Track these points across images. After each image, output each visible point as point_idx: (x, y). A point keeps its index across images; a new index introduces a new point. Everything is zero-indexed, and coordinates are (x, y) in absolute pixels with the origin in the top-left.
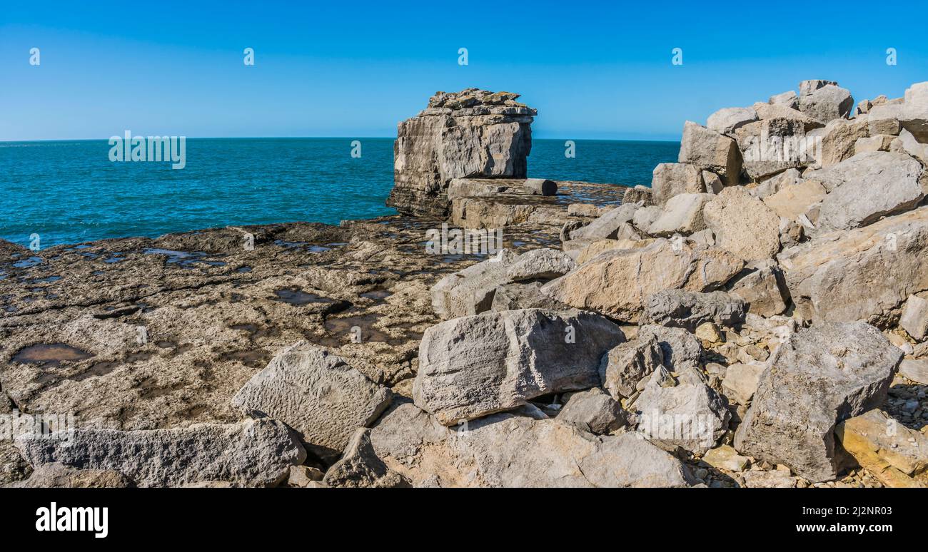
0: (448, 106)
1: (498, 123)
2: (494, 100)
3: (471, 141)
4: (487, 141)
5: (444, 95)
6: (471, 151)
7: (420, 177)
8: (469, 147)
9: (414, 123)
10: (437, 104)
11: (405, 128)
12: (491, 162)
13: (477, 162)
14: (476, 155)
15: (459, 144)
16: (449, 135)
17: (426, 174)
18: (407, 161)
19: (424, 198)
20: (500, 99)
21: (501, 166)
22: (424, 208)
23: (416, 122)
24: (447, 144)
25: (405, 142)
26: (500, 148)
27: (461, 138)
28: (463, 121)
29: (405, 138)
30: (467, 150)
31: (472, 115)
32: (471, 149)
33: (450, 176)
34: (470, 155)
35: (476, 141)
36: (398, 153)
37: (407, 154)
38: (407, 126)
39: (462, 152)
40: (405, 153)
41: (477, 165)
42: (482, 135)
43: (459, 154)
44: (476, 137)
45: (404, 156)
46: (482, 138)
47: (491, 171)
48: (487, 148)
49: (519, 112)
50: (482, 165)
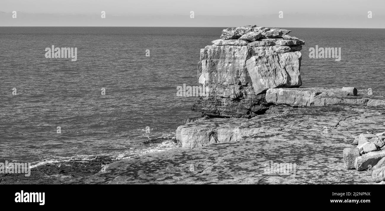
0: (243, 39)
1: (287, 52)
2: (274, 35)
3: (274, 64)
4: (284, 64)
5: (235, 30)
6: (275, 71)
7: (224, 88)
8: (274, 68)
9: (214, 51)
10: (231, 37)
11: (206, 53)
12: (289, 78)
13: (281, 78)
14: (279, 73)
15: (268, 66)
16: (260, 61)
17: (232, 86)
18: (211, 77)
19: (231, 103)
20: (278, 34)
21: (295, 80)
22: (231, 110)
23: (217, 50)
24: (260, 66)
25: (207, 64)
26: (293, 68)
27: (267, 62)
28: (259, 50)
29: (208, 61)
30: (273, 70)
31: (264, 46)
32: (275, 69)
33: (267, 87)
34: (275, 73)
35: (277, 64)
36: (201, 72)
37: (210, 72)
38: (208, 52)
39: (270, 71)
40: (209, 71)
41: (282, 79)
42: (279, 60)
43: (269, 73)
44: (276, 61)
45: (207, 74)
46: (280, 62)
47: (290, 83)
48: (285, 68)
49: (295, 43)
50: (285, 79)
